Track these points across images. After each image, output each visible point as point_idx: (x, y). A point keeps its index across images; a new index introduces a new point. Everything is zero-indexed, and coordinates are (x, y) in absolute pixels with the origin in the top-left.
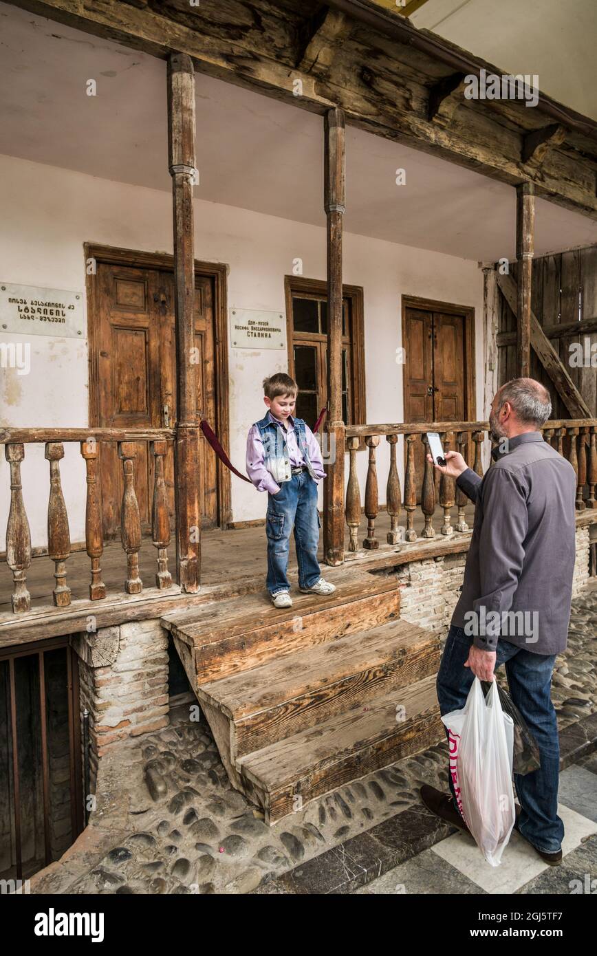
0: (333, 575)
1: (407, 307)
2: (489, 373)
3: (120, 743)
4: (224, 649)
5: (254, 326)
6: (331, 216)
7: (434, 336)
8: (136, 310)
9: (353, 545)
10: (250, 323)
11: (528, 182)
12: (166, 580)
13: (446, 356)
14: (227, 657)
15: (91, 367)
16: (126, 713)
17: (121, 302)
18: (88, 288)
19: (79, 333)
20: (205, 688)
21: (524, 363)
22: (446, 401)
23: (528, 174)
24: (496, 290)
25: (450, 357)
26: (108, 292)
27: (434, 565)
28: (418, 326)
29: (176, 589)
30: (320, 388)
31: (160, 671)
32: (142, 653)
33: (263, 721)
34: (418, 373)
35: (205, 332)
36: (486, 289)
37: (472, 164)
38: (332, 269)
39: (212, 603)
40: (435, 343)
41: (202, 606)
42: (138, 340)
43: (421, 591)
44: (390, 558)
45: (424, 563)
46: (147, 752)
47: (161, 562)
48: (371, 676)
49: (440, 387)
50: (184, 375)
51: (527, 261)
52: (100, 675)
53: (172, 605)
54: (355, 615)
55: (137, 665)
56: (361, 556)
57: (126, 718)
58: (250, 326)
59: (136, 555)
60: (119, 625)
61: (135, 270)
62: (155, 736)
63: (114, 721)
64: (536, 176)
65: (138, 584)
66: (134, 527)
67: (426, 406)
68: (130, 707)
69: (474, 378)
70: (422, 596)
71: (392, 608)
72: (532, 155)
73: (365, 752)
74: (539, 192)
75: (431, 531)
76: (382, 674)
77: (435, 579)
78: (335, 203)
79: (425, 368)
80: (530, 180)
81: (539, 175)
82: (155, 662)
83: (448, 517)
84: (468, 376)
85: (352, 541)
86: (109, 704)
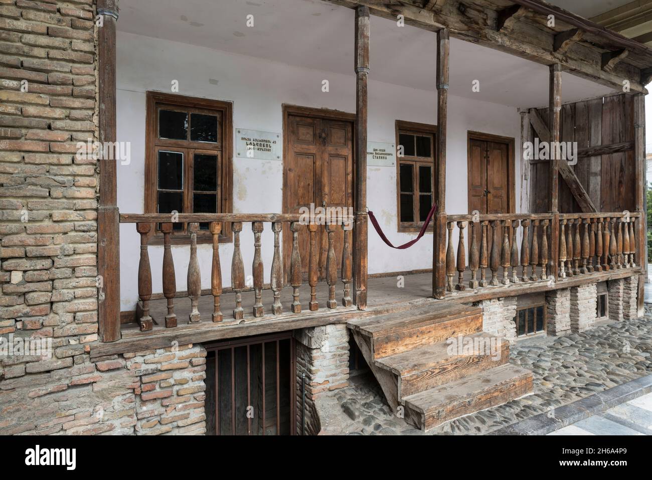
0: (439, 304)
1: (470, 139)
2: (524, 182)
3: (323, 393)
4: (388, 340)
5: (377, 152)
6: (441, 91)
7: (487, 157)
8: (308, 143)
9: (450, 287)
10: (375, 150)
11: (557, 63)
12: (349, 301)
13: (495, 170)
14: (389, 345)
15: (284, 177)
16: (327, 376)
17: (300, 138)
18: (283, 131)
19: (278, 157)
20: (379, 360)
21: (554, 177)
22: (495, 199)
23: (558, 58)
24: (530, 126)
25: (498, 171)
26: (293, 132)
27: (498, 302)
28: (477, 151)
29: (355, 308)
30: (415, 191)
31: (345, 354)
32: (336, 343)
33: (415, 379)
34: (477, 181)
35: (347, 156)
36: (522, 126)
37: (523, 54)
38: (441, 122)
39: (373, 316)
40: (488, 162)
41: (368, 317)
42: (309, 161)
43: (490, 318)
44: (472, 296)
45: (492, 301)
46: (340, 398)
47: (346, 291)
48: (471, 361)
49: (491, 190)
50: (361, 185)
51: (556, 113)
52: (315, 353)
53: (353, 316)
54: (457, 327)
55: (333, 349)
56: (455, 294)
57: (327, 379)
58: (374, 152)
59: (334, 287)
60: (325, 325)
61: (309, 119)
62: (343, 391)
63: (321, 380)
64: (562, 60)
65: (335, 303)
66: (334, 271)
67: (482, 203)
68: (329, 373)
69: (514, 184)
70: (491, 321)
71: (479, 325)
72: (560, 47)
73: (472, 400)
74: (564, 69)
75: (496, 281)
76: (477, 360)
77: (498, 311)
78: (444, 83)
79: (481, 178)
80: (559, 62)
81: (564, 58)
82: (343, 348)
83: (506, 273)
84: (510, 183)
85: (449, 285)
86: (319, 370)
